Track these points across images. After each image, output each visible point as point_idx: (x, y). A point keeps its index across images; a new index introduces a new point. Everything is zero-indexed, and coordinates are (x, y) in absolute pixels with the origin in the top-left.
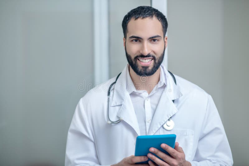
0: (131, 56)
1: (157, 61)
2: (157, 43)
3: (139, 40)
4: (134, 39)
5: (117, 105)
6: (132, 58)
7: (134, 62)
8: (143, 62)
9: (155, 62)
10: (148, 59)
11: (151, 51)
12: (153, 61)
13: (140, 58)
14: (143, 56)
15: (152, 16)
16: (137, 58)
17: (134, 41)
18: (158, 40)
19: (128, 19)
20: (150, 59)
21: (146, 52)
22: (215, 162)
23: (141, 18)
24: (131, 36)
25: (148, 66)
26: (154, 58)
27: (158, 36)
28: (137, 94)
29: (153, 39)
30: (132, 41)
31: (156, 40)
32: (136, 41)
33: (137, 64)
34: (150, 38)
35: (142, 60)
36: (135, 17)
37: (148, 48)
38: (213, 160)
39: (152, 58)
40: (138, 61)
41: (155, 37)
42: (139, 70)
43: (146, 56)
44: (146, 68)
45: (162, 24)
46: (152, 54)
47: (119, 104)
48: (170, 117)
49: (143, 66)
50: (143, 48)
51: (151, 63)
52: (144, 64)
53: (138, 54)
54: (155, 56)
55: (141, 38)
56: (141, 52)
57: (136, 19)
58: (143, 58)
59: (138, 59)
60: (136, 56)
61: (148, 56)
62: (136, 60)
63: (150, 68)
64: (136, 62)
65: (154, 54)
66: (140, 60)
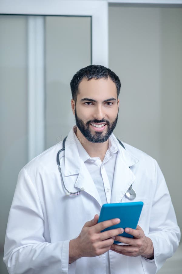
0: (83, 120)
1: (110, 127)
2: (111, 106)
3: (92, 103)
4: (87, 101)
5: (72, 174)
6: (84, 123)
7: (86, 128)
8: (96, 127)
9: (108, 127)
10: (101, 124)
11: (106, 116)
12: (106, 126)
13: (93, 123)
14: (96, 121)
15: (107, 77)
16: (89, 123)
17: (86, 104)
18: (113, 103)
19: (80, 79)
20: (103, 124)
21: (101, 116)
22: (166, 230)
23: (95, 78)
24: (84, 98)
25: (102, 131)
26: (108, 123)
27: (113, 99)
28: (91, 161)
29: (107, 102)
30: (84, 103)
31: (110, 103)
32: (89, 103)
33: (89, 129)
34: (105, 101)
35: (95, 125)
36: (88, 77)
37: (103, 112)
38: (164, 229)
39: (106, 123)
40: (90, 126)
41: (111, 100)
42: (92, 136)
43: (100, 121)
44: (99, 133)
45: (116, 85)
46: (106, 118)
47: (75, 173)
48: (131, 185)
49: (97, 131)
50: (97, 111)
51: (104, 128)
52: (97, 129)
53: (91, 119)
54: (109, 121)
55: (95, 101)
56: (95, 116)
57: (89, 79)
58: (96, 123)
59: (91, 124)
60: (88, 120)
61: (102, 121)
62: (89, 125)
63: (104, 134)
64: (88, 127)
65: (108, 119)
66: (93, 125)
